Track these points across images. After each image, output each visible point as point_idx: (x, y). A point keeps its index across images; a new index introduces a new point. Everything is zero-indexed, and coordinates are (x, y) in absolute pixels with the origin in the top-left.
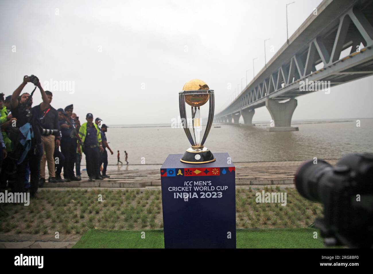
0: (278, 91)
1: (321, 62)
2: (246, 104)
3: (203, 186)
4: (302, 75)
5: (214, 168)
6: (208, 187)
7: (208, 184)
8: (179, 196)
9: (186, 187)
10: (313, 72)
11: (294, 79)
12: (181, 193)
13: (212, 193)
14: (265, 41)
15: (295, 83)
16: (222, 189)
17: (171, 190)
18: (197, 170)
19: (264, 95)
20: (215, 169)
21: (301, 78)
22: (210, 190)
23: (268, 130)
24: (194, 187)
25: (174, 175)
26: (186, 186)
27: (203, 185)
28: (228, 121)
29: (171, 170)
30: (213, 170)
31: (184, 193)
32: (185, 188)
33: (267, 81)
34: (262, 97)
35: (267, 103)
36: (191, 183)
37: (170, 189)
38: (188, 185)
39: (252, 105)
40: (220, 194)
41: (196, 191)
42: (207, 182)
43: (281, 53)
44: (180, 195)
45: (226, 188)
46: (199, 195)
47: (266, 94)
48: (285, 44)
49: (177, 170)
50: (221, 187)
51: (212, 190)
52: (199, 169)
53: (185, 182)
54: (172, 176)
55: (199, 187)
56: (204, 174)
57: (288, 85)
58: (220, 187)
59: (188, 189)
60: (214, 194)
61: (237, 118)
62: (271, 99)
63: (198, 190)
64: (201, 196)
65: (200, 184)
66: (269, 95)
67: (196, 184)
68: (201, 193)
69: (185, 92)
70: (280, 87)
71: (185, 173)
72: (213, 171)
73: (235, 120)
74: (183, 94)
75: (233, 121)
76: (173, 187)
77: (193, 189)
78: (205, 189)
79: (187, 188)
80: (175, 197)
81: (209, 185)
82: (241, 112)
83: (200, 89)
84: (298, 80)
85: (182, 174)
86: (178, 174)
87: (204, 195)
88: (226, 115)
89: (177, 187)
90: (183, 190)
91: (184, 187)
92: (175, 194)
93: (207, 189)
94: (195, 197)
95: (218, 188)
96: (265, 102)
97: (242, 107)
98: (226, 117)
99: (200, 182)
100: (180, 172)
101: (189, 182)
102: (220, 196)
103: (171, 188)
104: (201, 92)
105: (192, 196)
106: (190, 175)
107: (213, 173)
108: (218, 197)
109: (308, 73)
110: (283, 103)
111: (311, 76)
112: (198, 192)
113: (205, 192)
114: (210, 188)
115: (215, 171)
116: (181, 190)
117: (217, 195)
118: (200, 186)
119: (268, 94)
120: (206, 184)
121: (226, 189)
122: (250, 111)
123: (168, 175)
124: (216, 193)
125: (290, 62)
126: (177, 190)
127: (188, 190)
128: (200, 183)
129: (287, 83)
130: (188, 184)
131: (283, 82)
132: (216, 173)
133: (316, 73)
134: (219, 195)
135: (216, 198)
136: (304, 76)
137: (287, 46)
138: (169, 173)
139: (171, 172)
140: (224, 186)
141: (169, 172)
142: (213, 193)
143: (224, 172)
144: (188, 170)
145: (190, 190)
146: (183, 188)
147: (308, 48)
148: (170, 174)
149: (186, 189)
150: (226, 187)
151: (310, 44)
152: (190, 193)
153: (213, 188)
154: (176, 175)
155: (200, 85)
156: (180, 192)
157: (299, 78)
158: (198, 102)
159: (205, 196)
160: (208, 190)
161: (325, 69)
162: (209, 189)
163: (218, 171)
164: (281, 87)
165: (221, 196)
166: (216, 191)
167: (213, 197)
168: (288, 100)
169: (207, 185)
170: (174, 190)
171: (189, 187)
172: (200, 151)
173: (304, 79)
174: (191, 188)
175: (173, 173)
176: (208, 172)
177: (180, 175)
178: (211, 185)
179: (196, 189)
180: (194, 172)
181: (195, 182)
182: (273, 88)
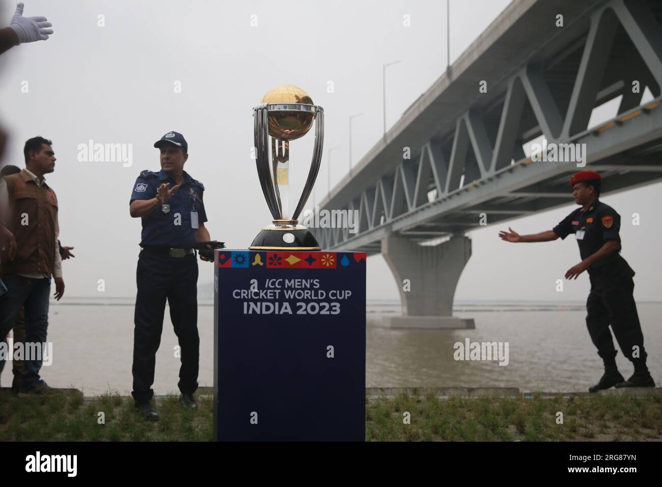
0: (417, 212)
1: (540, 134)
3: (303, 290)
4: (487, 168)
5: (325, 254)
6: (313, 291)
7: (312, 284)
8: (253, 309)
9: (269, 291)
10: (516, 161)
11: (463, 178)
12: (259, 304)
13: (319, 305)
14: (384, 67)
15: (467, 190)
16: (341, 296)
17: (239, 297)
18: (291, 256)
19: (377, 222)
20: (328, 255)
21: (485, 175)
22: (317, 298)
23: (388, 325)
24: (285, 291)
25: (246, 265)
26: (269, 288)
27: (303, 287)
29: (240, 255)
30: (324, 257)
31: (264, 304)
32: (267, 291)
33: (388, 181)
34: (371, 228)
35: (384, 246)
36: (280, 282)
37: (237, 294)
38: (273, 287)
40: (335, 306)
41: (289, 300)
42: (312, 282)
44: (257, 306)
45: (347, 294)
46: (295, 309)
47: (382, 218)
48: (441, 78)
49: (252, 255)
50: (338, 291)
51: (320, 298)
52: (298, 256)
53: (268, 280)
54: (242, 266)
55: (294, 291)
56: (306, 266)
57: (446, 194)
58: (337, 293)
59: (272, 294)
60: (324, 307)
62: (397, 234)
63: (292, 297)
64: (298, 310)
65: (298, 285)
66: (393, 222)
67: (290, 285)
68: (298, 304)
69: (268, 106)
70: (423, 199)
71: (268, 262)
72: (323, 260)
74: (265, 111)
76: (242, 291)
77: (282, 295)
78: (307, 297)
79: (270, 293)
80: (245, 312)
81: (314, 287)
84: (476, 182)
85: (261, 264)
86: (254, 264)
87: (304, 308)
89: (249, 291)
90: (263, 296)
91: (265, 291)
92: (245, 304)
93: (311, 296)
94: (286, 311)
95: (333, 295)
96: (379, 242)
99: (298, 282)
100: (258, 260)
101: (275, 280)
102: (335, 311)
103: (239, 291)
105: (280, 309)
106: (278, 266)
107: (324, 264)
108: (332, 313)
109: (502, 163)
110: (432, 247)
111: (511, 171)
112: (293, 303)
113: (307, 301)
114: (316, 295)
115: (328, 260)
116: (258, 297)
117: (330, 309)
118: (297, 289)
119: (389, 220)
120: (308, 286)
121: (348, 297)
123: (233, 264)
124: (327, 305)
125: (454, 131)
126: (250, 297)
127: (272, 298)
128: (297, 283)
129: (443, 190)
130: (273, 283)
131: (431, 186)
132: (329, 264)
133: (524, 165)
134: (334, 308)
135: (327, 315)
136: (492, 172)
137: (447, 83)
138: (237, 260)
139: (240, 259)
140: (343, 292)
141: (236, 258)
142: (322, 304)
143: (345, 262)
144: (275, 255)
145: (277, 297)
146: (262, 292)
147: (505, 93)
148: (238, 262)
149: (269, 294)
150: (348, 293)
152: (277, 304)
153: (322, 295)
154: (250, 265)
156: (255, 302)
157: (478, 175)
159: (306, 310)
160: (313, 298)
162: (314, 296)
163: (333, 260)
164: (427, 200)
165: (338, 312)
166: (327, 300)
167: (323, 312)
168: (447, 239)
169: (312, 288)
170: (244, 296)
171: (275, 291)
172: (291, 227)
173: (490, 180)
174: (279, 292)
175: (244, 260)
176: (314, 260)
177: (258, 265)
178: (319, 289)
179: (290, 296)
180: (287, 260)
181: (287, 281)
182: (405, 201)
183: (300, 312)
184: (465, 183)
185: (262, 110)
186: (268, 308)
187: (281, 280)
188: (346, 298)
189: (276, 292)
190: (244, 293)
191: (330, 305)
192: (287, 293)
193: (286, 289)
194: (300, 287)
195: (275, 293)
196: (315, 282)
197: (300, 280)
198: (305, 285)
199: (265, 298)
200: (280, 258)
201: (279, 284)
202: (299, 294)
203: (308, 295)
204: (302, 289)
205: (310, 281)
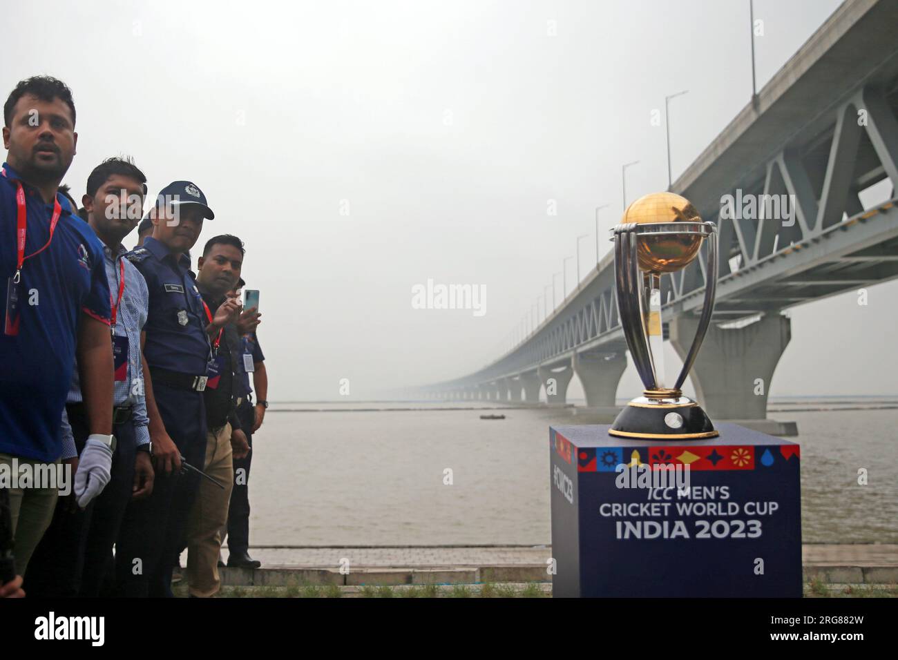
3: (705, 502)
4: (811, 225)
5: (736, 448)
6: (720, 504)
7: (718, 494)
8: (631, 532)
9: (653, 505)
11: (777, 239)
12: (639, 524)
13: (729, 524)
16: (762, 510)
17: (609, 514)
18: (685, 451)
20: (741, 451)
21: (808, 235)
22: (725, 514)
24: (678, 505)
26: (653, 501)
27: (705, 497)
29: (609, 452)
30: (735, 452)
31: (647, 524)
32: (650, 506)
36: (669, 491)
37: (607, 510)
38: (660, 498)
40: (754, 526)
41: (684, 518)
42: (717, 490)
44: (636, 528)
45: (772, 507)
46: (693, 530)
47: (670, 295)
49: (628, 451)
50: (758, 504)
51: (730, 513)
52: (693, 450)
54: (613, 468)
55: (691, 504)
56: (708, 466)
57: (755, 261)
58: (756, 506)
59: (658, 509)
60: (737, 527)
63: (688, 513)
64: (698, 532)
65: (697, 495)
67: (684, 495)
68: (698, 523)
69: (639, 228)
71: (651, 460)
72: (733, 457)
74: (633, 234)
76: (614, 505)
77: (673, 510)
78: (711, 513)
79: (656, 507)
80: (619, 536)
81: (722, 497)
83: (677, 220)
84: (795, 245)
86: (630, 465)
87: (706, 529)
89: (625, 505)
90: (645, 513)
92: (619, 524)
93: (717, 511)
94: (680, 534)
95: (751, 509)
99: (697, 490)
100: (636, 459)
102: (755, 532)
103: (609, 506)
104: (682, 227)
105: (671, 531)
107: (735, 463)
110: (736, 330)
112: (690, 521)
113: (711, 519)
114: (725, 509)
115: (741, 457)
116: (637, 514)
117: (747, 530)
118: (695, 502)
120: (712, 496)
121: (773, 512)
123: (600, 468)
124: (742, 524)
126: (625, 514)
127: (659, 514)
128: (695, 493)
129: (750, 254)
130: (660, 493)
131: (734, 251)
132: (743, 462)
134: (752, 529)
135: (742, 538)
136: (819, 230)
138: (604, 461)
139: (609, 459)
140: (765, 504)
141: (604, 458)
142: (734, 523)
143: (768, 460)
144: (661, 451)
145: (666, 514)
146: (644, 506)
148: (606, 463)
149: (653, 509)
150: (774, 506)
152: (666, 524)
153: (734, 509)
155: (675, 209)
156: (634, 521)
158: (667, 259)
159: (710, 531)
160: (720, 513)
162: (723, 511)
163: (748, 457)
165: (759, 533)
166: (742, 516)
167: (736, 535)
169: (717, 500)
170: (616, 514)
172: (672, 403)
174: (669, 507)
175: (615, 460)
176: (721, 458)
178: (729, 500)
179: (685, 512)
180: (679, 458)
183: (700, 535)
185: (628, 232)
186: (652, 530)
188: (770, 513)
189: (664, 506)
191: (746, 523)
192: (681, 506)
193: (679, 501)
194: (700, 498)
195: (662, 508)
196: (722, 491)
197: (700, 488)
198: (707, 495)
199: (648, 514)
200: (669, 456)
201: (669, 494)
202: (700, 509)
203: (713, 510)
204: (702, 501)
205: (715, 489)
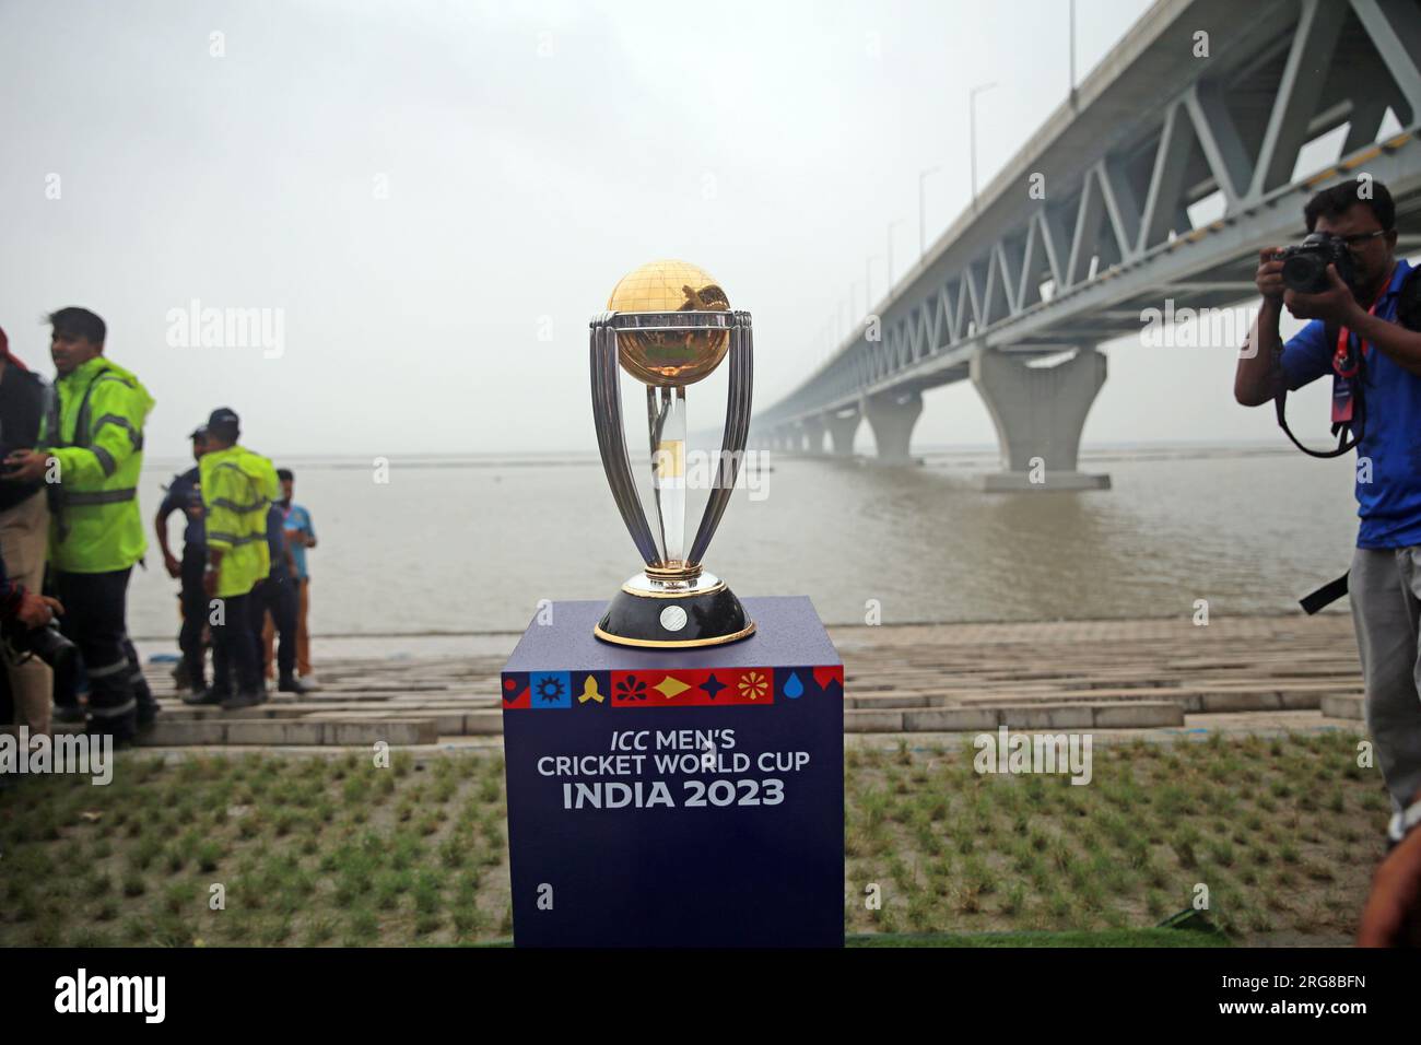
0: (1023, 318)
1: (1215, 189)
2: (886, 372)
3: (698, 753)
4: (1133, 246)
5: (747, 671)
6: (721, 756)
7: (718, 741)
8: (585, 798)
9: (619, 758)
10: (1178, 233)
11: (1094, 262)
12: (597, 786)
13: (735, 785)
14: (973, 94)
15: (1100, 282)
16: (785, 763)
17: (552, 773)
18: (668, 678)
19: (964, 333)
20: (753, 675)
21: (1129, 258)
22: (730, 770)
23: (981, 485)
24: (656, 757)
25: (564, 702)
26: (618, 752)
27: (698, 747)
28: (806, 444)
29: (550, 679)
30: (744, 678)
31: (610, 787)
32: (615, 760)
33: (980, 270)
34: (955, 341)
35: (975, 369)
36: (643, 737)
37: (547, 766)
38: (629, 748)
39: (910, 374)
40: (773, 787)
41: (666, 777)
42: (717, 735)
43: (1041, 147)
44: (593, 792)
45: (801, 759)
46: (680, 794)
47: (971, 328)
48: (1061, 108)
49: (578, 678)
50: (779, 755)
51: (736, 770)
52: (680, 675)
53: (616, 734)
54: (556, 704)
55: (677, 757)
56: (704, 699)
57: (1068, 288)
58: (775, 758)
59: (627, 765)
60: (747, 789)
61: (845, 432)
62: (994, 350)
63: (672, 770)
64: (688, 798)
65: (685, 744)
66: (988, 334)
67: (666, 744)
68: (687, 785)
69: (617, 320)
70: (1033, 297)
71: (615, 692)
72: (741, 686)
73: (836, 440)
74: (608, 328)
75: (828, 442)
76: (559, 759)
77: (649, 765)
78: (707, 768)
79: (622, 761)
80: (568, 805)
81: (724, 746)
82: (862, 406)
83: (688, 306)
84: (1114, 269)
85: (600, 699)
86: (582, 699)
87: (700, 793)
88: (797, 419)
89: (575, 759)
90: (606, 770)
91: (611, 758)
92: (567, 787)
93: (716, 766)
94: (660, 800)
95: (767, 762)
96: (966, 363)
97: (868, 381)
98: (799, 424)
99: (685, 736)
100: (591, 690)
101: (632, 733)
102: (774, 797)
103: (552, 760)
104: (693, 319)
105: (646, 796)
106: (638, 703)
107: (744, 694)
109: (1156, 238)
110: (1047, 370)
111: (1169, 250)
112: (675, 782)
113: (708, 778)
114: (728, 763)
115: (753, 686)
116: (595, 772)
117: (761, 794)
118: (683, 753)
119: (982, 330)
120: (709, 745)
121: (801, 766)
122: (901, 400)
123: (537, 702)
124: (753, 785)
125: (1079, 191)
126: (576, 773)
127: (628, 772)
128: (682, 740)
129: (1064, 280)
130: (629, 741)
131: (1046, 275)
132: (757, 693)
133: (1190, 242)
134: (769, 792)
135: (755, 806)
136: (1141, 253)
137: (1070, 117)
138: (542, 692)
139: (550, 689)
140: (790, 754)
141: (542, 688)
142: (741, 784)
143: (794, 689)
144: (630, 676)
145: (639, 772)
146: (605, 761)
147: (1160, 128)
148: (545, 696)
149: (619, 765)
150: (802, 758)
151: (1170, 115)
152: (639, 786)
153: (741, 763)
154: (575, 696)
155: (687, 290)
156: (590, 782)
157: (1117, 258)
158: (677, 367)
159: (705, 796)
160: (721, 770)
161: (1230, 222)
162: (725, 767)
163: (765, 685)
164: (1038, 298)
165: (780, 798)
166: (754, 773)
167: (743, 802)
168: (1069, 355)
170: (562, 770)
171: (634, 757)
172: (682, 589)
173: (1137, 265)
174: (642, 760)
175: (559, 692)
176: (722, 686)
177: (591, 700)
178: (736, 750)
179: (667, 768)
180: (656, 688)
181: (659, 735)
182: (1005, 301)
183: (690, 803)
184: (1100, 269)
185: (605, 326)
186: (618, 795)
187: (647, 733)
188: (798, 768)
189: (636, 760)
190: (563, 763)
191: (760, 784)
192: (661, 760)
193: (658, 752)
194: (691, 747)
195: (633, 763)
196: (724, 737)
197: (691, 732)
198: (702, 742)
199: (612, 772)
200: (642, 686)
201: (643, 741)
203: (710, 765)
204: (694, 752)
205: (713, 734)
